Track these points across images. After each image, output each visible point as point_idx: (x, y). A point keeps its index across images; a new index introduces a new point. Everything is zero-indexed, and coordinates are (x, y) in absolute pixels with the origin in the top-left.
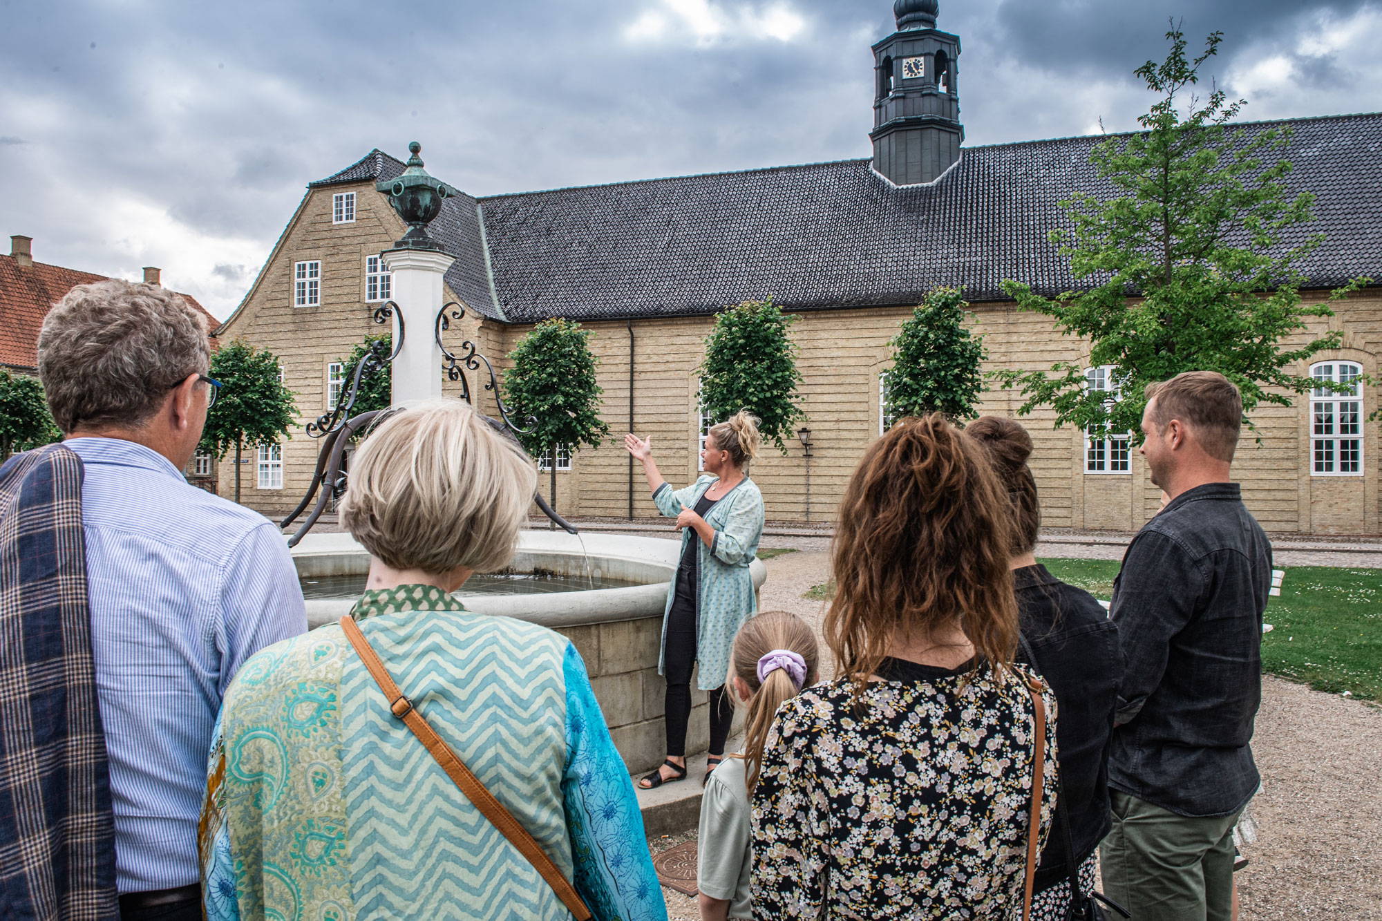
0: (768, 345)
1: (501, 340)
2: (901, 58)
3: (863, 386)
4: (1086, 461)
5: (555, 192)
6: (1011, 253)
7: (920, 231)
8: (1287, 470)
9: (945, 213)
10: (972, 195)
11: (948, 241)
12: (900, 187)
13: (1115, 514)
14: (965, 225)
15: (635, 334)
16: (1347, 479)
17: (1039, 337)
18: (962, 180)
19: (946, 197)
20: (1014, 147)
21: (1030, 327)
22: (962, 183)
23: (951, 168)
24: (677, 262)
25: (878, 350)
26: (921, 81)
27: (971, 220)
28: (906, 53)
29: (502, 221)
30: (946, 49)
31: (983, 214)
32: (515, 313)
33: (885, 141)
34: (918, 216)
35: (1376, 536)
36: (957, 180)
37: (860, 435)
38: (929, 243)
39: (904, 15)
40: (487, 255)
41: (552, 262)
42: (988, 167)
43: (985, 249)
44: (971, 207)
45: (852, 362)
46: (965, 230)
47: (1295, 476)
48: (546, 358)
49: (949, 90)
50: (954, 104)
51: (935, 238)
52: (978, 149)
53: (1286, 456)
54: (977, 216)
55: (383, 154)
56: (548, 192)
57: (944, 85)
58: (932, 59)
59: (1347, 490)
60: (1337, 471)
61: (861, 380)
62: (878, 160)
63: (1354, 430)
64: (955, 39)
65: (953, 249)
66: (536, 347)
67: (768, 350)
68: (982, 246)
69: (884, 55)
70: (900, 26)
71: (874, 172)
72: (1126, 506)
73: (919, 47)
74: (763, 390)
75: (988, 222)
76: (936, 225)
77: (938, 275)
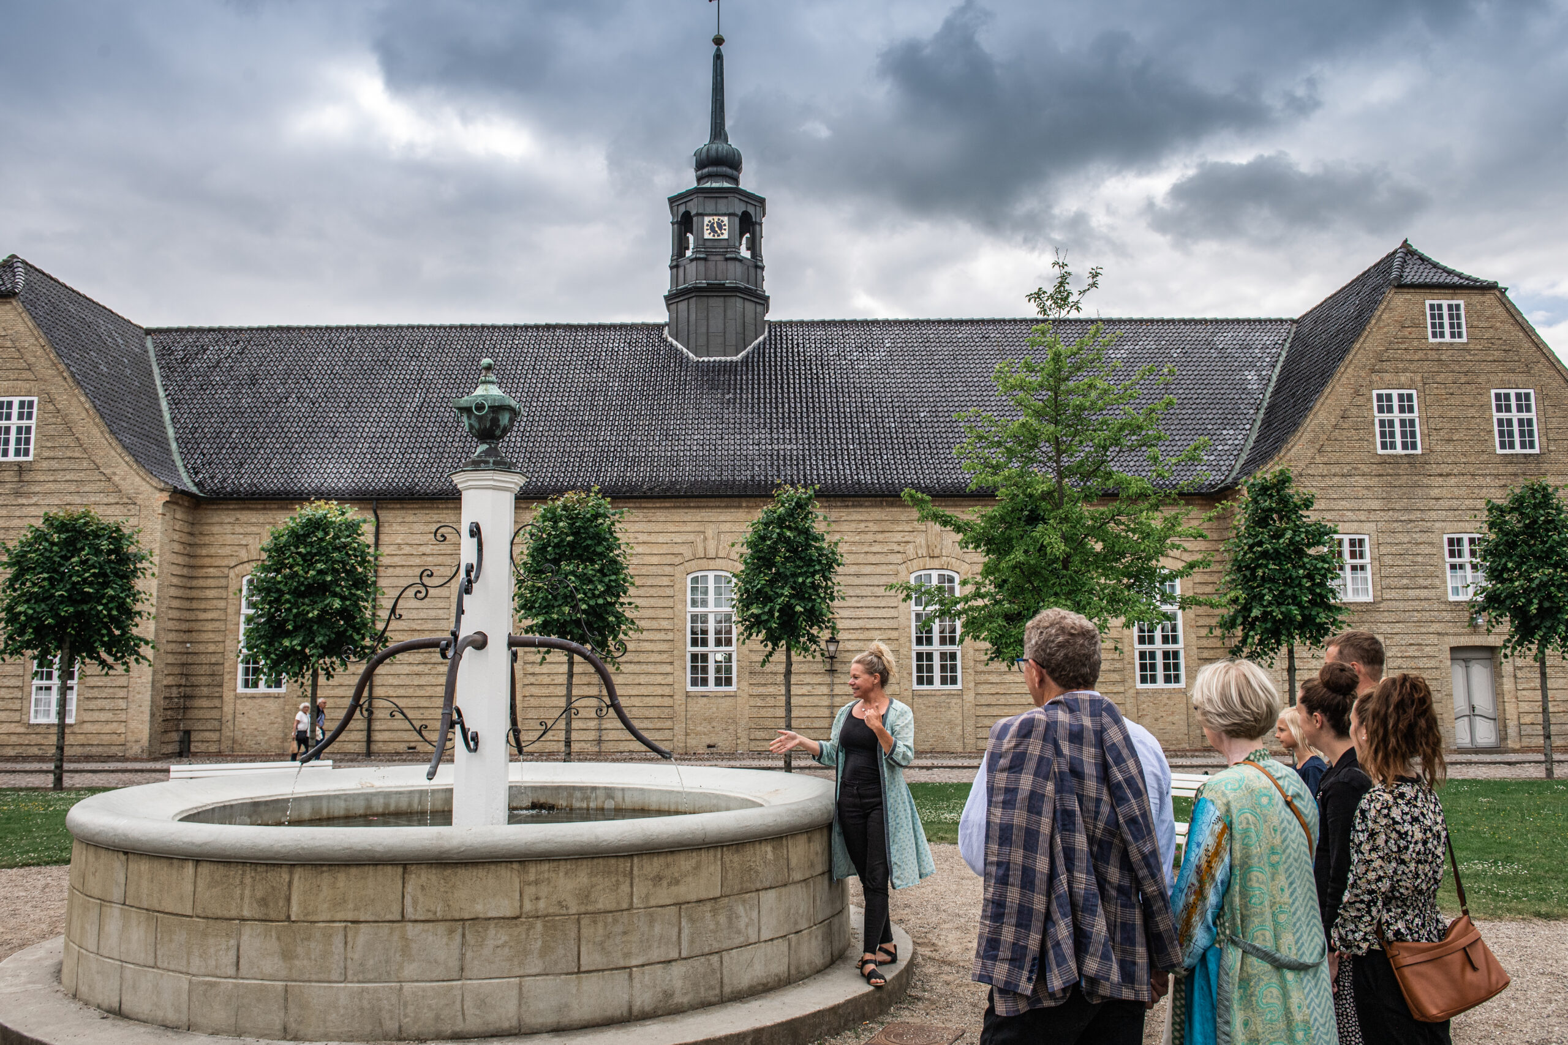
0: (599, 544)
1: (191, 519)
2: (703, 215)
3: (667, 589)
4: (915, 674)
5: (260, 329)
6: (829, 443)
7: (726, 411)
8: (1114, 683)
9: (753, 393)
10: (782, 375)
11: (759, 424)
12: (701, 360)
13: (946, 734)
14: (777, 408)
15: (381, 519)
16: (1170, 691)
17: (863, 537)
18: (770, 357)
19: (753, 375)
20: (823, 323)
21: (853, 526)
22: (770, 361)
23: (757, 342)
24: (433, 429)
25: (685, 547)
26: (724, 244)
27: (783, 403)
28: (708, 211)
29: (184, 360)
30: (751, 210)
31: (795, 397)
32: (210, 485)
33: (683, 306)
34: (723, 394)
35: (1200, 750)
36: (764, 356)
37: (664, 647)
38: (738, 426)
39: (704, 167)
40: (164, 405)
41: (261, 420)
42: (798, 344)
43: (800, 436)
44: (782, 388)
45: (655, 560)
46: (777, 413)
47: (1122, 689)
48: (314, 551)
49: (754, 255)
50: (759, 271)
51: (744, 421)
52: (785, 323)
53: (1112, 668)
54: (789, 398)
55: (24, 262)
56: (251, 329)
57: (748, 249)
58: (737, 220)
59: (1172, 703)
60: (1160, 684)
61: (665, 581)
62: (674, 325)
63: (1175, 640)
64: (762, 201)
65: (765, 434)
66: (298, 536)
67: (600, 549)
68: (796, 433)
69: (682, 209)
70: (699, 179)
71: (670, 339)
72: (957, 725)
73: (722, 205)
74: (594, 596)
75: (802, 407)
76: (744, 406)
77: (751, 463)
